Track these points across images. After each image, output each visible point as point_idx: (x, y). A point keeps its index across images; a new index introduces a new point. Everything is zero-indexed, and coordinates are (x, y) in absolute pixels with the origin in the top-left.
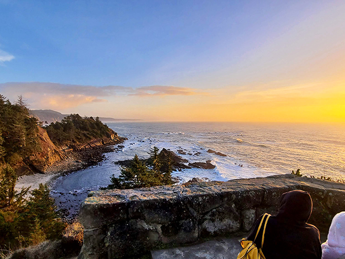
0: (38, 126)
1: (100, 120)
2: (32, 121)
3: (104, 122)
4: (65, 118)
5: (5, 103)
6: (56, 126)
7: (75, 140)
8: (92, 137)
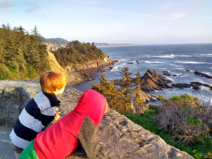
0: (48, 51)
1: (95, 45)
2: (43, 47)
3: (98, 47)
4: (68, 44)
5: (25, 34)
6: (61, 51)
7: (76, 62)
8: (88, 59)
